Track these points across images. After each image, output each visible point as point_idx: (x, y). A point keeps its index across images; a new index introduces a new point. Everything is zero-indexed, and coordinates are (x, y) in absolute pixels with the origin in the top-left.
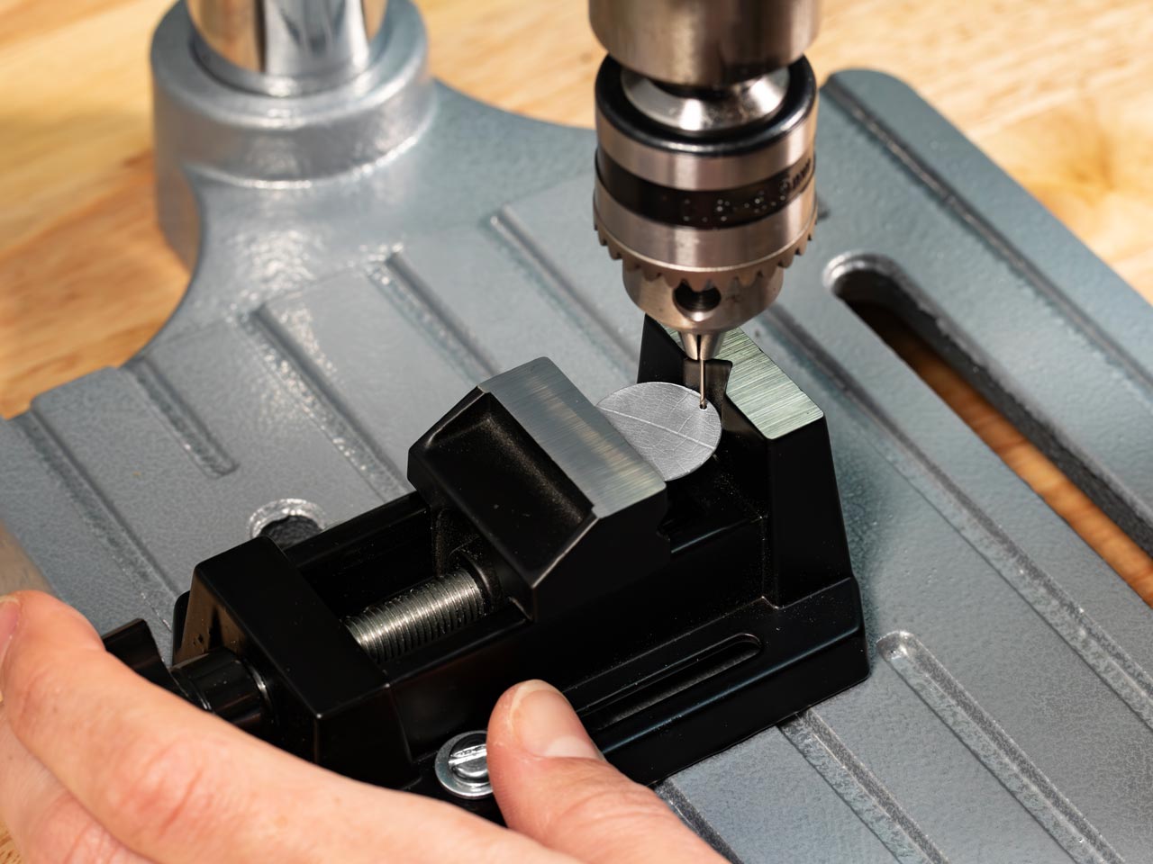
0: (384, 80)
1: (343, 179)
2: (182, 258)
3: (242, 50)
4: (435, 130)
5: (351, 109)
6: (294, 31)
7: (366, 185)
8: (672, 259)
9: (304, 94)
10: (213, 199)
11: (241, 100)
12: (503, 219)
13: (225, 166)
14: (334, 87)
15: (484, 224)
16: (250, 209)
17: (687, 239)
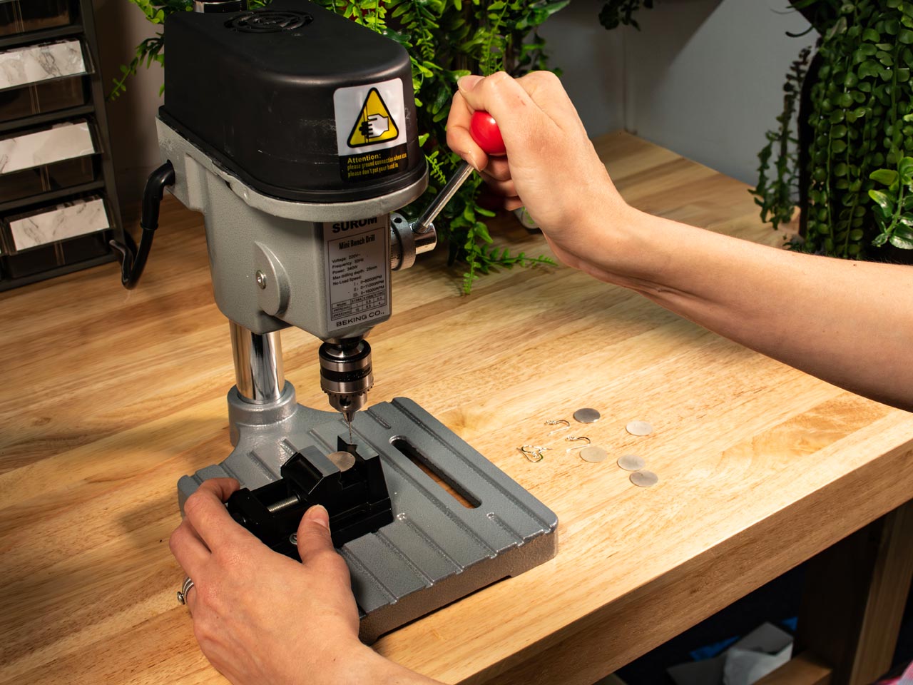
0: (284, 400)
1: (274, 424)
2: (233, 445)
3: (249, 395)
4: (297, 413)
5: (275, 407)
6: (262, 393)
7: (279, 425)
8: (340, 391)
9: (264, 404)
10: (242, 429)
11: (249, 405)
12: (312, 431)
13: (246, 422)
14: (272, 402)
15: (308, 433)
16: (252, 432)
17: (342, 385)
